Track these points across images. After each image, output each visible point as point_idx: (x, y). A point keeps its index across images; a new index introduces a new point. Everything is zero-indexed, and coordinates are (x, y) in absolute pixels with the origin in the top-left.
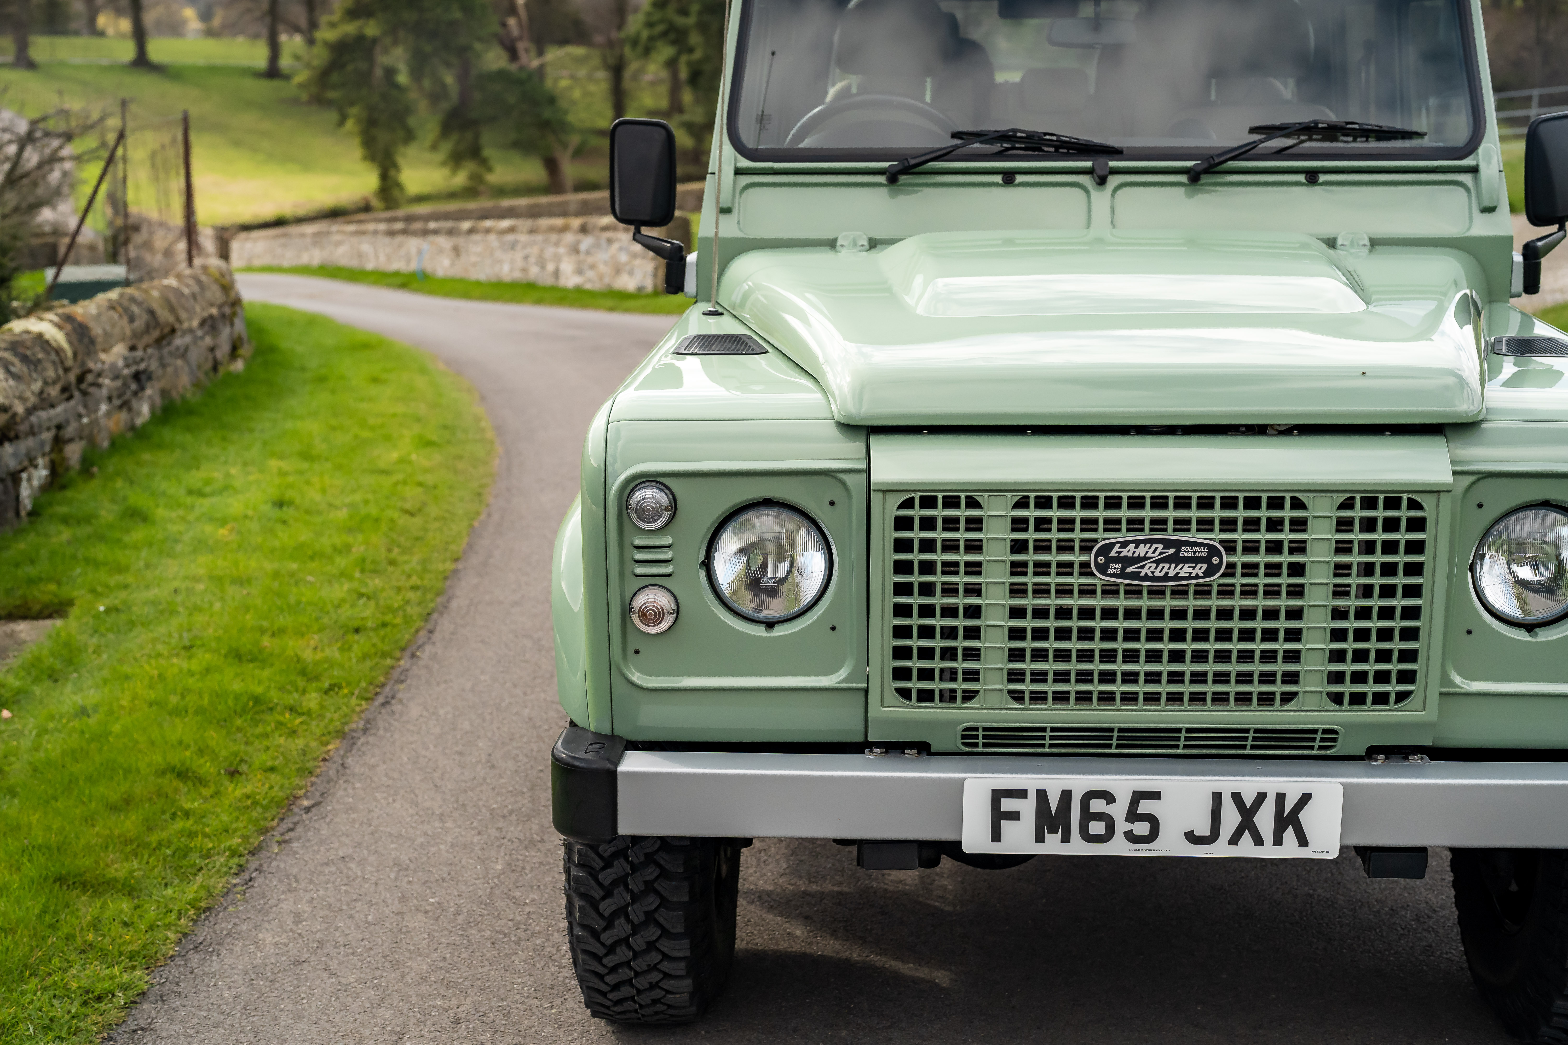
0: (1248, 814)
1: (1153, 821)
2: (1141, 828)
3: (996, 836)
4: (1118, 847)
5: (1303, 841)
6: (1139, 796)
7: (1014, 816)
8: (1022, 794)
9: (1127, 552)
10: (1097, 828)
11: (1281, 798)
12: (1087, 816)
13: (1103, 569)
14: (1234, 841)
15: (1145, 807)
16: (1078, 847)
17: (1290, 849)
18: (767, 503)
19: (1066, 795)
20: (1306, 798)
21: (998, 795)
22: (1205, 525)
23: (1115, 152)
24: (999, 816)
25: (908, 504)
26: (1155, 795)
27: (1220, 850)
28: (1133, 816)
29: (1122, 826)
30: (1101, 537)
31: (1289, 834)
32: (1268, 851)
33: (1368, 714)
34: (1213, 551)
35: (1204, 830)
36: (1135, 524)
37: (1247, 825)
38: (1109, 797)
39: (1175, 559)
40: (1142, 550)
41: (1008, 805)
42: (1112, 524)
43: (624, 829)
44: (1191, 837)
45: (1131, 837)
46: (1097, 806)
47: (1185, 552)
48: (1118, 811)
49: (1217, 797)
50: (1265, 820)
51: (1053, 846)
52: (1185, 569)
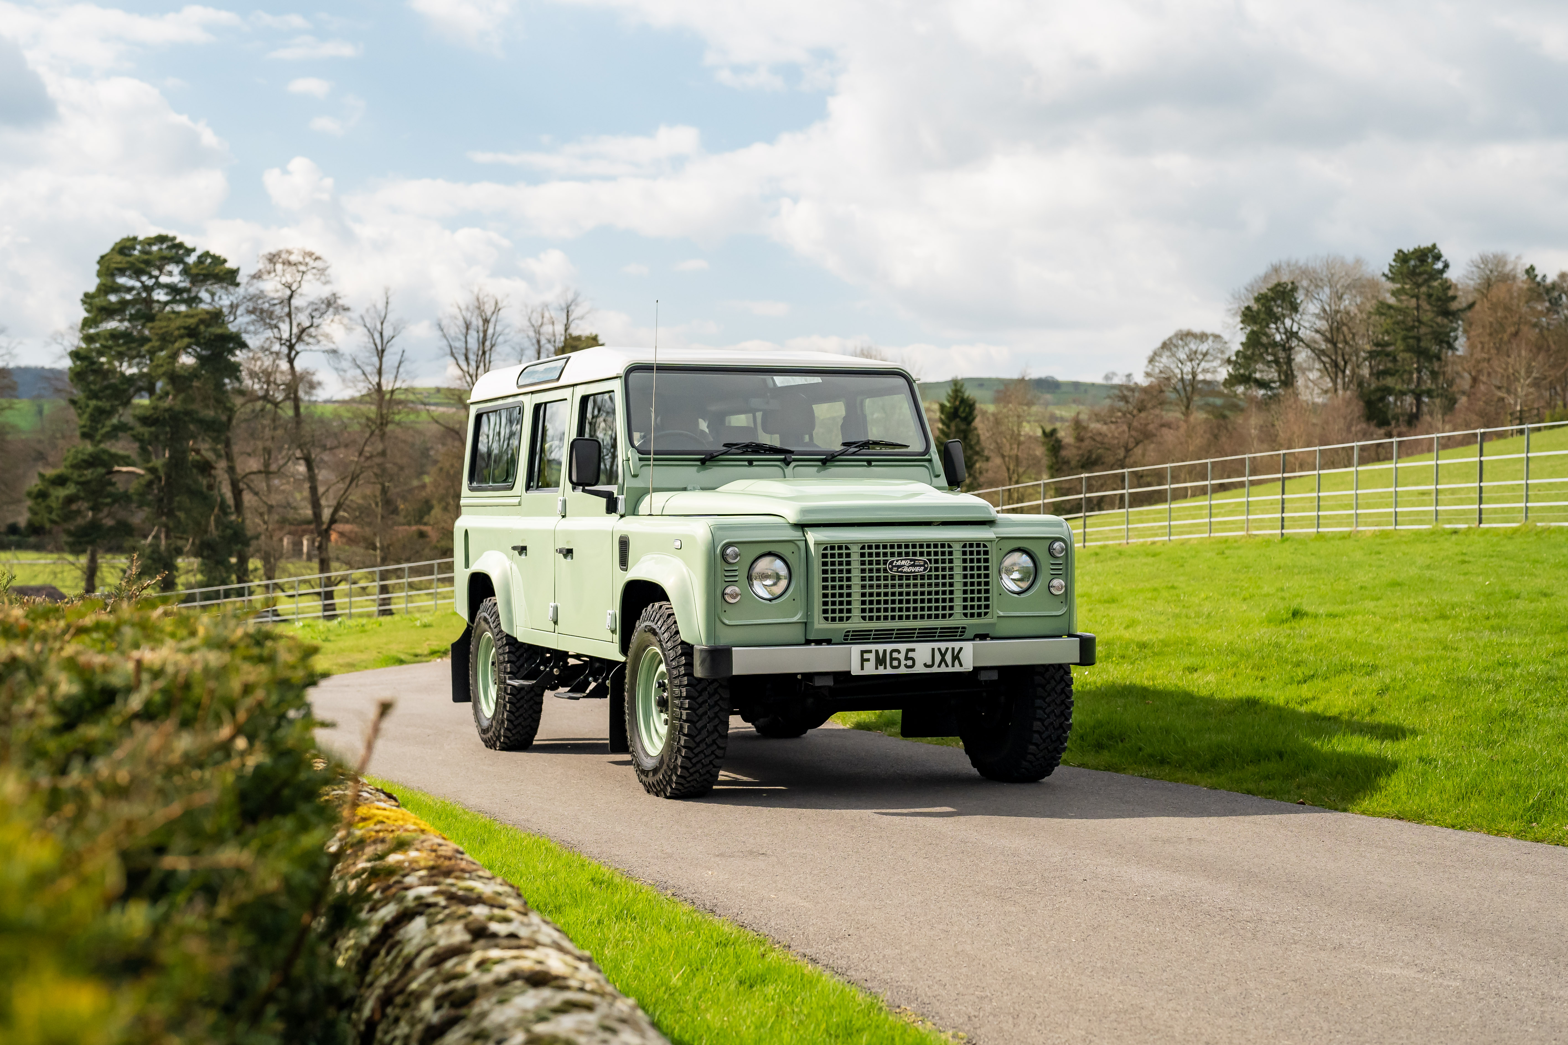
0: (943, 655)
1: (912, 659)
2: (910, 663)
3: (862, 668)
4: (902, 670)
5: (961, 665)
6: (908, 650)
7: (868, 660)
8: (870, 651)
9: (899, 563)
10: (895, 663)
11: (953, 649)
12: (892, 659)
13: (891, 569)
14: (939, 666)
15: (910, 654)
16: (889, 671)
17: (957, 669)
18: (770, 554)
19: (885, 651)
20: (961, 649)
21: (863, 652)
22: (922, 554)
23: (791, 452)
24: (863, 660)
25: (826, 549)
26: (913, 650)
27: (935, 669)
28: (907, 658)
29: (903, 662)
30: (890, 559)
31: (957, 662)
32: (950, 669)
33: (975, 621)
34: (925, 562)
35: (930, 663)
36: (900, 554)
37: (943, 660)
38: (898, 651)
39: (914, 566)
40: (903, 563)
41: (866, 656)
42: (892, 554)
43: (735, 672)
44: (926, 665)
45: (907, 666)
46: (895, 655)
47: (917, 563)
48: (902, 656)
49: (933, 650)
50: (949, 658)
51: (881, 671)
52: (917, 569)
